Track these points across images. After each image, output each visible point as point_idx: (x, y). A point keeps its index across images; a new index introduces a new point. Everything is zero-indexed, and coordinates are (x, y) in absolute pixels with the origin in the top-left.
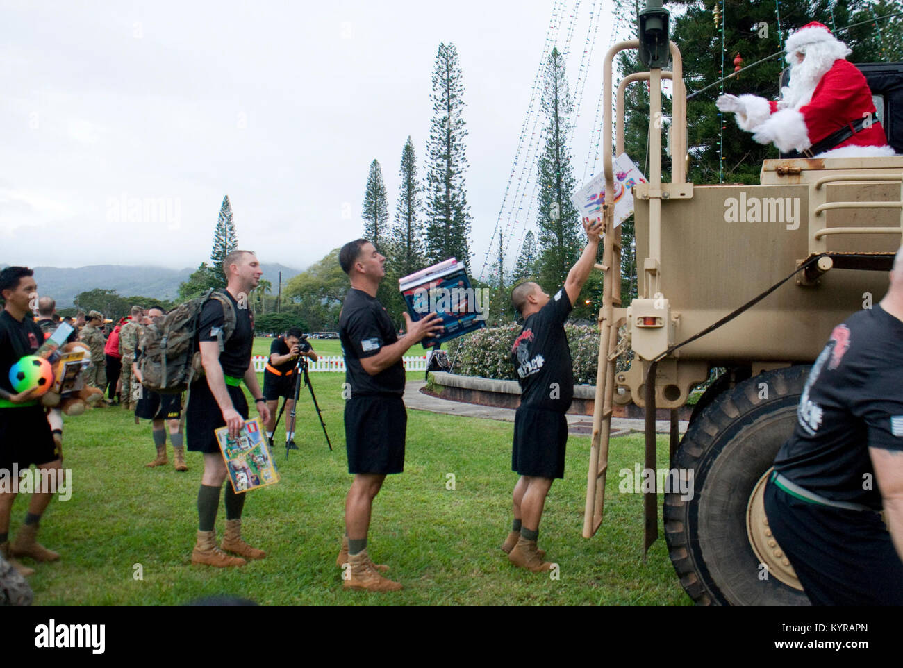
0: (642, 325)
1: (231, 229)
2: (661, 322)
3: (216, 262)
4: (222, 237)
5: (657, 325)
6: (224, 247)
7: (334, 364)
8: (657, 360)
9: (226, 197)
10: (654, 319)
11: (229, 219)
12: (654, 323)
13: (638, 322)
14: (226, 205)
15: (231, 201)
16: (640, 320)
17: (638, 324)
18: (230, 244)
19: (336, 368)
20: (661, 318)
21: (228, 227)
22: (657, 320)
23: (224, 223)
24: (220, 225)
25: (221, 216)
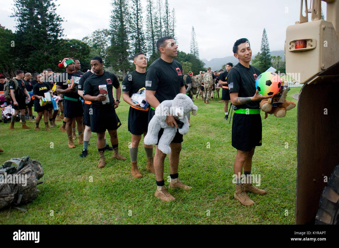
0: (294, 49)
1: (267, 40)
2: (312, 44)
3: (262, 51)
4: (264, 43)
5: (308, 47)
6: (264, 46)
7: (291, 84)
8: (308, 83)
9: (264, 29)
10: (305, 42)
11: (266, 36)
12: (305, 46)
13: (290, 46)
14: (264, 32)
15: (266, 30)
16: (292, 44)
17: (290, 48)
18: (266, 45)
19: (292, 85)
20: (311, 40)
21: (266, 39)
22: (308, 43)
23: (264, 38)
24: (263, 39)
25: (263, 36)
